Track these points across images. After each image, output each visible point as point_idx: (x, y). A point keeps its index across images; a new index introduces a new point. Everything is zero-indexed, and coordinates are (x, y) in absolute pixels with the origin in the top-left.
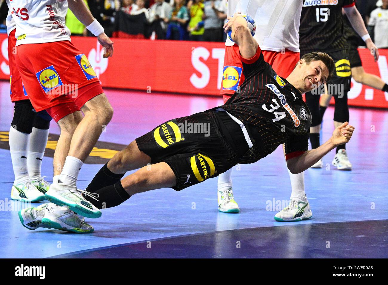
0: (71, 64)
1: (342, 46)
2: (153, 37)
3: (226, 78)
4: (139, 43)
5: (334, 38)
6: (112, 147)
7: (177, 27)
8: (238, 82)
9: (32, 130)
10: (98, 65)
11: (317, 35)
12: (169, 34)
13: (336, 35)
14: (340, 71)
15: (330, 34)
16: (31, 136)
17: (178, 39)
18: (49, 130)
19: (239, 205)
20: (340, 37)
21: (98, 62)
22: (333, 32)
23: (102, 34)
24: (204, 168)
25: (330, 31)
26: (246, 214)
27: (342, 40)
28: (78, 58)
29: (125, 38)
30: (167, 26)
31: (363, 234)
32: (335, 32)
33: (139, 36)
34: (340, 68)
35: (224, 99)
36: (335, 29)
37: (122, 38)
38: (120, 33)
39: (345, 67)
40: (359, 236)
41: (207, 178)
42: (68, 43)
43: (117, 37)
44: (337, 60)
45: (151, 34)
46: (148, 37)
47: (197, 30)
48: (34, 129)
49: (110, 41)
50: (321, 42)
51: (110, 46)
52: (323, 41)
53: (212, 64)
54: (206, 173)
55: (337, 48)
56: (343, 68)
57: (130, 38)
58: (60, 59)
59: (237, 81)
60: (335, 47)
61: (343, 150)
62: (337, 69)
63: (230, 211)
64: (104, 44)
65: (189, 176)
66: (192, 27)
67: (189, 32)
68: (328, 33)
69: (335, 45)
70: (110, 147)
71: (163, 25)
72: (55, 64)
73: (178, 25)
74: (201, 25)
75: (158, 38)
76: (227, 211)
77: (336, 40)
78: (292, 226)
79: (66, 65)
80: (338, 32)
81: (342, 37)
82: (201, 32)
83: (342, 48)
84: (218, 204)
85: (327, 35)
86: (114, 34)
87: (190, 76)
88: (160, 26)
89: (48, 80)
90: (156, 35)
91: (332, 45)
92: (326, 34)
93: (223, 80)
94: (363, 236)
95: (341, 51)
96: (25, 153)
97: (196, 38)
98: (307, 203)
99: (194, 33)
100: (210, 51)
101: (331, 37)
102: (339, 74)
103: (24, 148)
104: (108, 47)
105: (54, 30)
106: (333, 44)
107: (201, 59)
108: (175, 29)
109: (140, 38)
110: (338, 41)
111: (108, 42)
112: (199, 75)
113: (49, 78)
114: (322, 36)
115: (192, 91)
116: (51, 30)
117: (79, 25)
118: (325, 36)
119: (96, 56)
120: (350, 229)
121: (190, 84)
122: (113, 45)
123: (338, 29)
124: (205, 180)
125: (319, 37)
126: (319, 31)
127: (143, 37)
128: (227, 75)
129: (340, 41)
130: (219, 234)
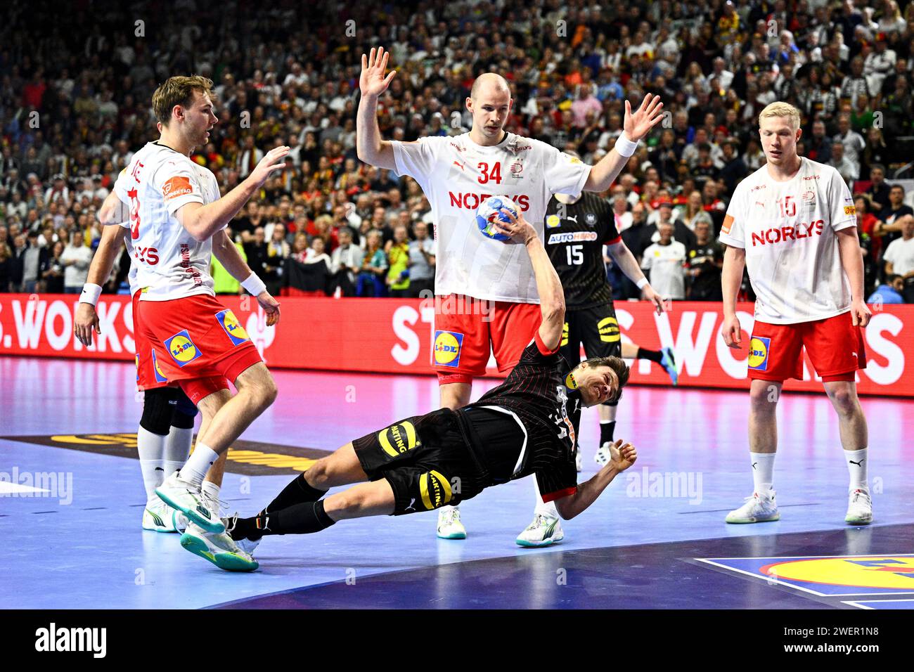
0: (209, 326)
1: (605, 298)
2: (338, 293)
3: (441, 349)
4: (318, 304)
5: (593, 287)
6: (285, 451)
7: (371, 278)
8: (458, 356)
9: (170, 430)
10: (261, 336)
11: (569, 284)
12: (359, 289)
13: (596, 284)
14: (606, 334)
15: (588, 282)
16: (168, 438)
17: (373, 296)
18: (193, 429)
19: (465, 528)
20: (601, 286)
21: (261, 332)
22: (591, 279)
23: (262, 293)
24: (438, 492)
25: (587, 278)
26: (476, 539)
27: (604, 290)
28: (220, 316)
29: (298, 296)
30: (357, 278)
31: (642, 563)
32: (595, 280)
33: (318, 292)
34: (605, 329)
35: (439, 378)
36: (595, 275)
37: (293, 296)
38: (291, 290)
39: (612, 328)
40: (636, 566)
41: (440, 506)
42: (205, 297)
43: (287, 295)
44: (601, 319)
45: (334, 290)
46: (330, 294)
47: (400, 282)
48: (172, 429)
49: (274, 301)
50: (575, 294)
51: (275, 308)
52: (579, 292)
53: (421, 329)
54: (438, 499)
55: (598, 302)
56: (609, 330)
57: (304, 296)
58: (193, 320)
59: (457, 353)
60: (595, 300)
61: (610, 442)
62: (601, 332)
63: (452, 536)
64: (266, 306)
65: (413, 501)
66: (393, 279)
67: (388, 286)
68: (585, 280)
69: (595, 297)
70: (282, 450)
71: (351, 277)
72: (189, 327)
73: (373, 276)
74: (405, 276)
75: (345, 294)
76: (448, 535)
77: (596, 290)
78: (539, 555)
79: (203, 328)
80: (598, 280)
81: (604, 287)
82: (406, 285)
83: (605, 301)
84: (436, 527)
85: (584, 284)
86: (282, 291)
87: (392, 347)
88: (347, 279)
89: (181, 350)
90: (342, 290)
91: (592, 298)
92: (581, 282)
93: (436, 351)
94: (641, 566)
95: (604, 305)
96: (161, 463)
97: (398, 294)
98: (557, 518)
99: (396, 287)
100: (417, 310)
101: (588, 287)
102: (605, 339)
103: (159, 455)
104: (273, 311)
105: (186, 281)
106: (592, 295)
107: (406, 323)
108: (368, 281)
109: (320, 296)
110: (600, 292)
111: (273, 304)
112: (405, 346)
113: (182, 348)
114: (576, 285)
115: (395, 369)
116: (182, 280)
117: (233, 282)
118: (581, 285)
119: (258, 323)
120: (623, 556)
121: (392, 359)
122: (279, 308)
123: (598, 275)
124: (436, 508)
125: (572, 286)
126: (572, 279)
127: (323, 293)
128: (441, 344)
129: (602, 292)
130: (441, 571)
